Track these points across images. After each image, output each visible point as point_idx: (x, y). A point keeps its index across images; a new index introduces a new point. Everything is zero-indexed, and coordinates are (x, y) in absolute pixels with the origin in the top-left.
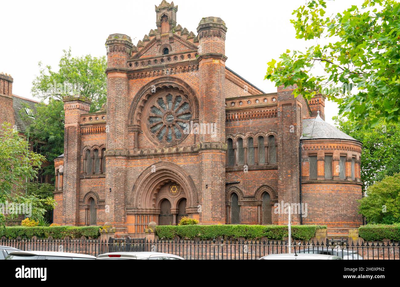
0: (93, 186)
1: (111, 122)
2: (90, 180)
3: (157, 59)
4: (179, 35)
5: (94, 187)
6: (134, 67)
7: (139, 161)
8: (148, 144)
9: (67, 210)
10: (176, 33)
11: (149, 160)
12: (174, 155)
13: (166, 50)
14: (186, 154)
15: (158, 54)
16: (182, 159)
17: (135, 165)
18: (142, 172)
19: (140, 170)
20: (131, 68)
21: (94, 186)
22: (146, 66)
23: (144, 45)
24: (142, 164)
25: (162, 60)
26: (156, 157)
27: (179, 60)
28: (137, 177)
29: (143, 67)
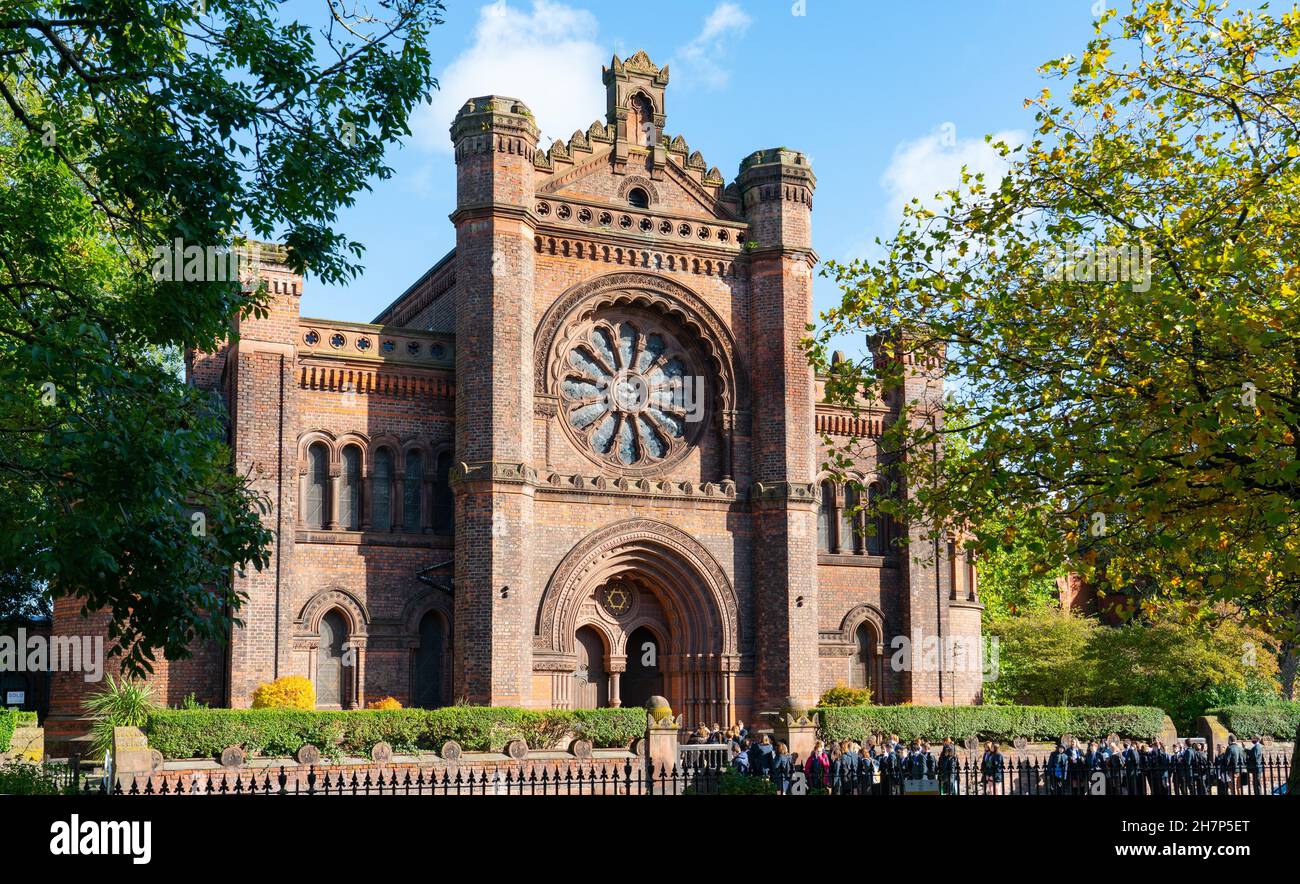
0: (340, 568)
1: (506, 375)
2: (330, 548)
3: (614, 214)
4: (680, 165)
5: (345, 576)
6: (552, 218)
7: (564, 506)
8: (571, 459)
9: (249, 649)
10: (672, 157)
11: (599, 508)
12: (675, 503)
13: (640, 197)
14: (710, 506)
15: (614, 200)
16: (698, 518)
17: (553, 519)
18: (576, 541)
19: (569, 536)
20: (545, 220)
21: (349, 571)
22: (595, 226)
23: (571, 159)
24: (575, 518)
25: (627, 222)
26: (621, 500)
27: (694, 238)
28: (561, 558)
29: (584, 227)
